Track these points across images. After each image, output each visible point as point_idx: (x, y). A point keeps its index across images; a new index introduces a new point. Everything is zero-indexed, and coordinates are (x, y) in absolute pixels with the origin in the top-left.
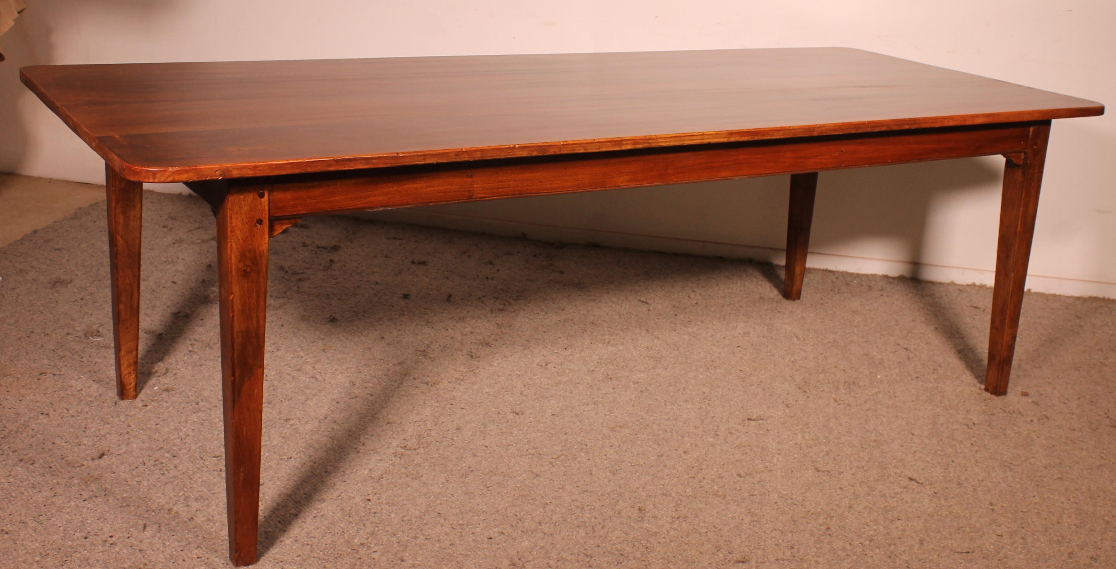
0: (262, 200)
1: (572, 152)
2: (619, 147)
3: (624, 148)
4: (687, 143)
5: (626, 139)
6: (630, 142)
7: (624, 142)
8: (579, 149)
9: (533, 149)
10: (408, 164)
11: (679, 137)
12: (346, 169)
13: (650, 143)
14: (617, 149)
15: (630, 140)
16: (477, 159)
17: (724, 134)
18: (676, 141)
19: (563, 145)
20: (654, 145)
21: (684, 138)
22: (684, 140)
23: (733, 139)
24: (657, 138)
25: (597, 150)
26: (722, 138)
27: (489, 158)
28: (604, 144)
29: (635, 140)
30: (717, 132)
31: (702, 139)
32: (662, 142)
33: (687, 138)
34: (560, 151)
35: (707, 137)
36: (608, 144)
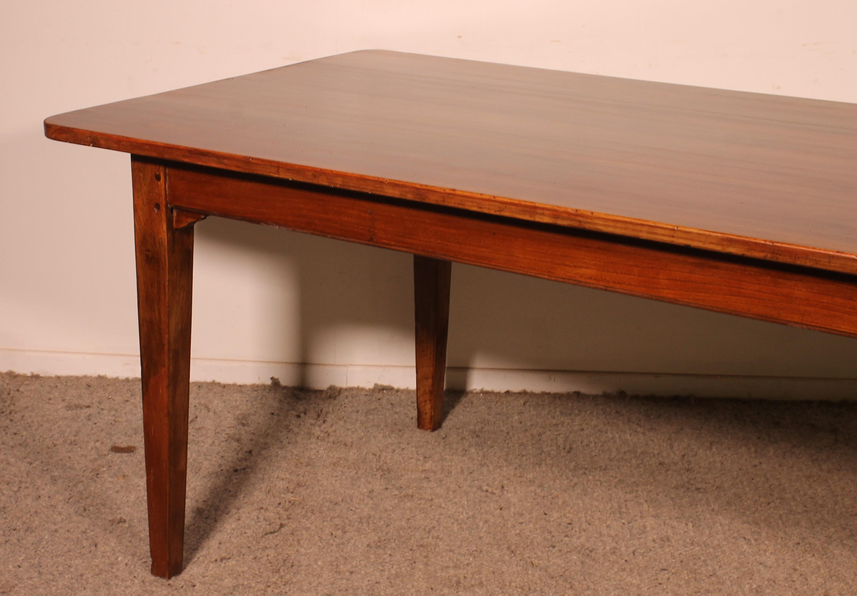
0: (159, 183)
1: (460, 206)
2: (531, 216)
3: (538, 219)
4: (644, 235)
5: (541, 206)
6: (548, 212)
7: (538, 211)
8: (470, 204)
9: (407, 189)
11: (631, 223)
13: (580, 222)
14: (527, 217)
15: (548, 210)
17: (716, 237)
18: (625, 229)
19: (449, 194)
20: (587, 226)
21: (639, 228)
22: (640, 231)
23: (733, 250)
24: (592, 216)
25: (498, 213)
26: (712, 243)
28: (508, 206)
29: (556, 211)
30: (702, 232)
31: (673, 237)
32: (600, 225)
33: (645, 229)
34: (444, 201)
35: (681, 235)
36: (514, 207)
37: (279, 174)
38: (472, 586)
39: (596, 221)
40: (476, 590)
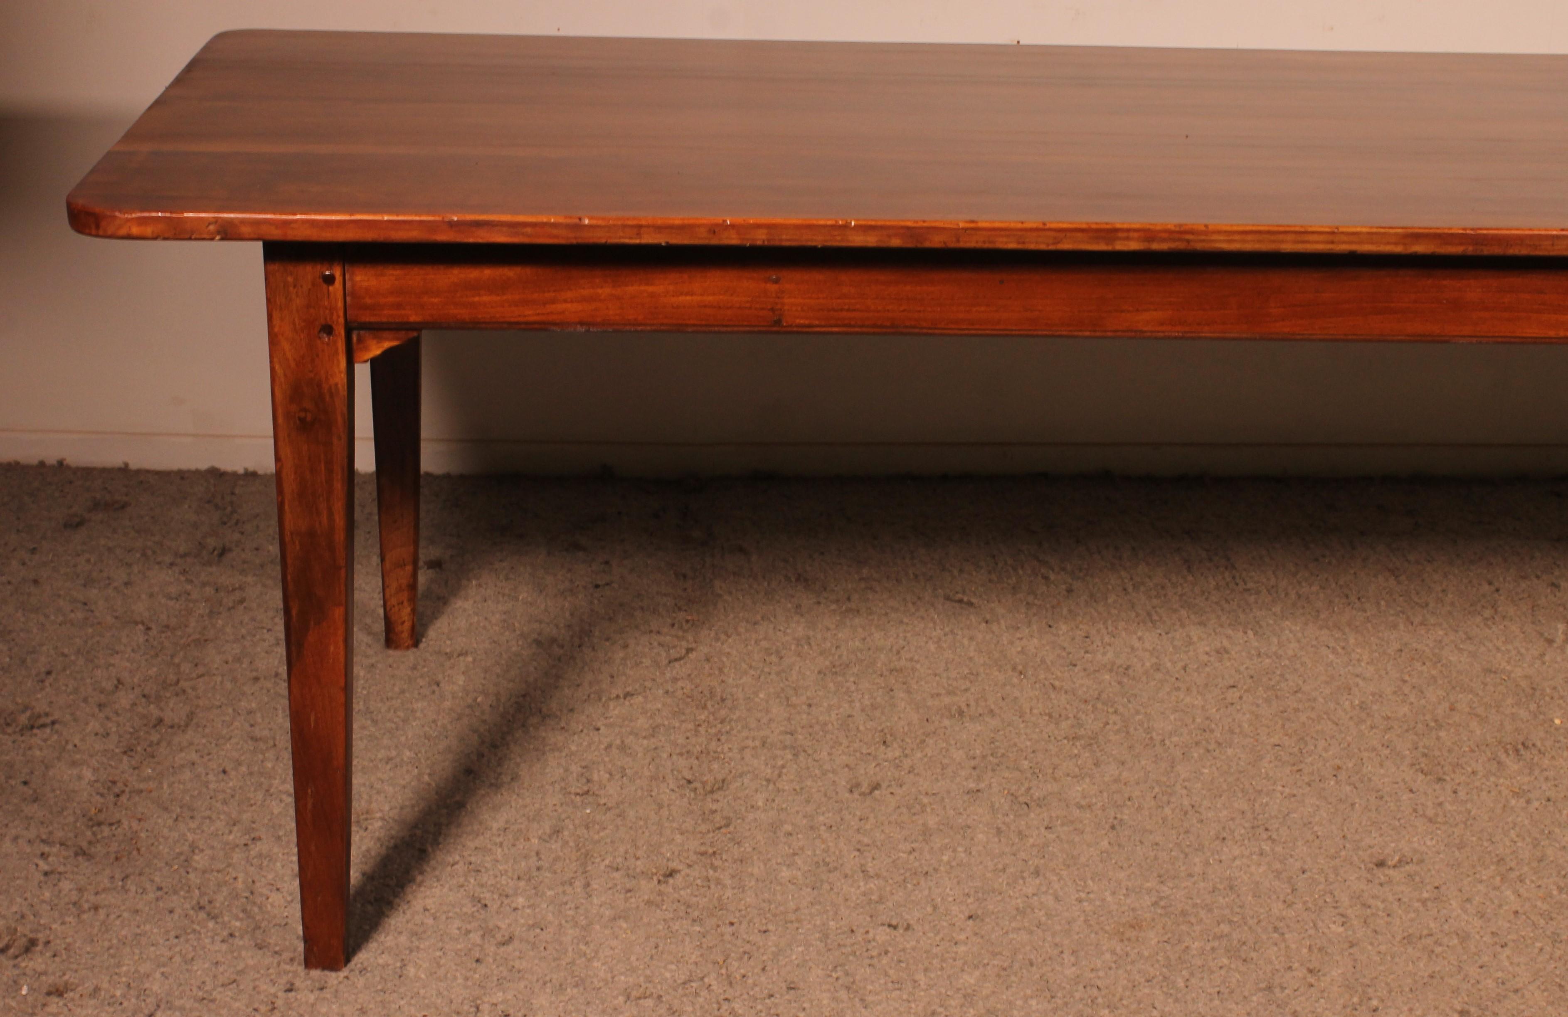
0: (331, 288)
1: (987, 246)
2: (1107, 244)
3: (1120, 246)
4: (1288, 247)
5: (1125, 226)
6: (1136, 235)
7: (1120, 235)
8: (1005, 239)
9: (890, 232)
10: (603, 241)
11: (1269, 232)
12: (471, 240)
13: (1188, 241)
15: (1137, 231)
16: (759, 243)
17: (1396, 234)
18: (1259, 241)
19: (965, 229)
20: (1199, 246)
21: (1281, 237)
22: (1283, 242)
23: (1419, 248)
24: (1207, 231)
25: (1052, 247)
26: (1388, 243)
27: (787, 244)
28: (1069, 234)
29: (1149, 230)
30: (1374, 230)
31: (1332, 242)
32: (1220, 241)
33: (1290, 237)
34: (958, 241)
35: (1345, 238)
36: (1079, 235)
37: (640, 238)
38: (980, 715)
39: (1215, 237)
40: (987, 719)
